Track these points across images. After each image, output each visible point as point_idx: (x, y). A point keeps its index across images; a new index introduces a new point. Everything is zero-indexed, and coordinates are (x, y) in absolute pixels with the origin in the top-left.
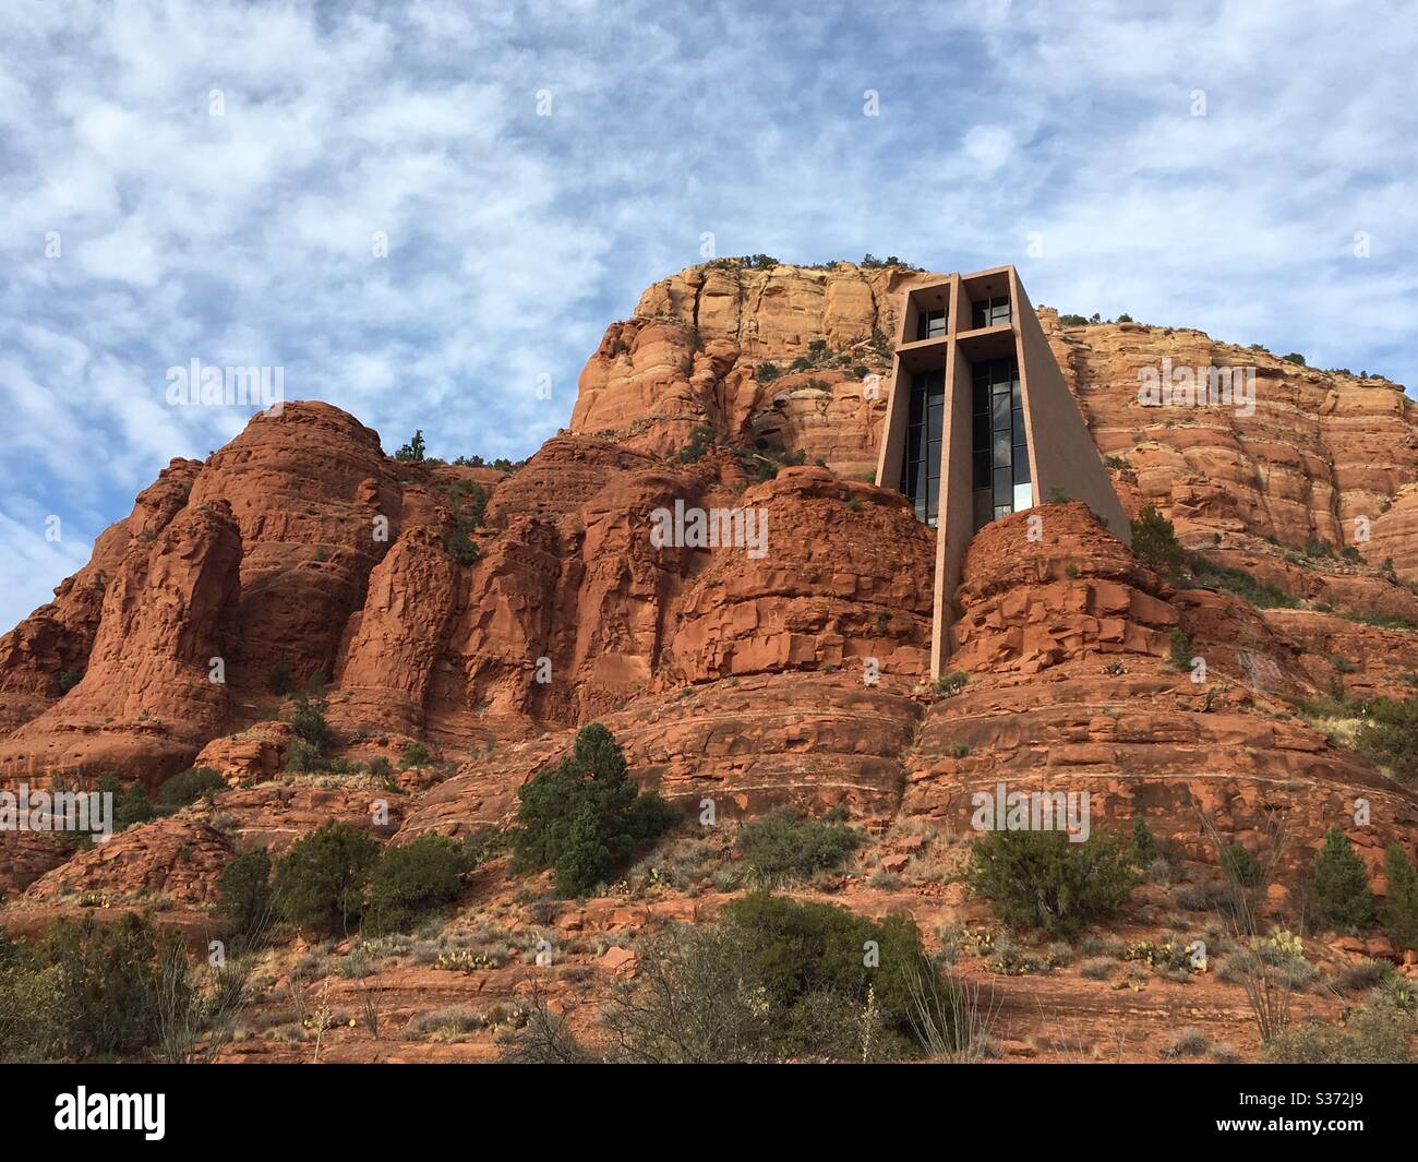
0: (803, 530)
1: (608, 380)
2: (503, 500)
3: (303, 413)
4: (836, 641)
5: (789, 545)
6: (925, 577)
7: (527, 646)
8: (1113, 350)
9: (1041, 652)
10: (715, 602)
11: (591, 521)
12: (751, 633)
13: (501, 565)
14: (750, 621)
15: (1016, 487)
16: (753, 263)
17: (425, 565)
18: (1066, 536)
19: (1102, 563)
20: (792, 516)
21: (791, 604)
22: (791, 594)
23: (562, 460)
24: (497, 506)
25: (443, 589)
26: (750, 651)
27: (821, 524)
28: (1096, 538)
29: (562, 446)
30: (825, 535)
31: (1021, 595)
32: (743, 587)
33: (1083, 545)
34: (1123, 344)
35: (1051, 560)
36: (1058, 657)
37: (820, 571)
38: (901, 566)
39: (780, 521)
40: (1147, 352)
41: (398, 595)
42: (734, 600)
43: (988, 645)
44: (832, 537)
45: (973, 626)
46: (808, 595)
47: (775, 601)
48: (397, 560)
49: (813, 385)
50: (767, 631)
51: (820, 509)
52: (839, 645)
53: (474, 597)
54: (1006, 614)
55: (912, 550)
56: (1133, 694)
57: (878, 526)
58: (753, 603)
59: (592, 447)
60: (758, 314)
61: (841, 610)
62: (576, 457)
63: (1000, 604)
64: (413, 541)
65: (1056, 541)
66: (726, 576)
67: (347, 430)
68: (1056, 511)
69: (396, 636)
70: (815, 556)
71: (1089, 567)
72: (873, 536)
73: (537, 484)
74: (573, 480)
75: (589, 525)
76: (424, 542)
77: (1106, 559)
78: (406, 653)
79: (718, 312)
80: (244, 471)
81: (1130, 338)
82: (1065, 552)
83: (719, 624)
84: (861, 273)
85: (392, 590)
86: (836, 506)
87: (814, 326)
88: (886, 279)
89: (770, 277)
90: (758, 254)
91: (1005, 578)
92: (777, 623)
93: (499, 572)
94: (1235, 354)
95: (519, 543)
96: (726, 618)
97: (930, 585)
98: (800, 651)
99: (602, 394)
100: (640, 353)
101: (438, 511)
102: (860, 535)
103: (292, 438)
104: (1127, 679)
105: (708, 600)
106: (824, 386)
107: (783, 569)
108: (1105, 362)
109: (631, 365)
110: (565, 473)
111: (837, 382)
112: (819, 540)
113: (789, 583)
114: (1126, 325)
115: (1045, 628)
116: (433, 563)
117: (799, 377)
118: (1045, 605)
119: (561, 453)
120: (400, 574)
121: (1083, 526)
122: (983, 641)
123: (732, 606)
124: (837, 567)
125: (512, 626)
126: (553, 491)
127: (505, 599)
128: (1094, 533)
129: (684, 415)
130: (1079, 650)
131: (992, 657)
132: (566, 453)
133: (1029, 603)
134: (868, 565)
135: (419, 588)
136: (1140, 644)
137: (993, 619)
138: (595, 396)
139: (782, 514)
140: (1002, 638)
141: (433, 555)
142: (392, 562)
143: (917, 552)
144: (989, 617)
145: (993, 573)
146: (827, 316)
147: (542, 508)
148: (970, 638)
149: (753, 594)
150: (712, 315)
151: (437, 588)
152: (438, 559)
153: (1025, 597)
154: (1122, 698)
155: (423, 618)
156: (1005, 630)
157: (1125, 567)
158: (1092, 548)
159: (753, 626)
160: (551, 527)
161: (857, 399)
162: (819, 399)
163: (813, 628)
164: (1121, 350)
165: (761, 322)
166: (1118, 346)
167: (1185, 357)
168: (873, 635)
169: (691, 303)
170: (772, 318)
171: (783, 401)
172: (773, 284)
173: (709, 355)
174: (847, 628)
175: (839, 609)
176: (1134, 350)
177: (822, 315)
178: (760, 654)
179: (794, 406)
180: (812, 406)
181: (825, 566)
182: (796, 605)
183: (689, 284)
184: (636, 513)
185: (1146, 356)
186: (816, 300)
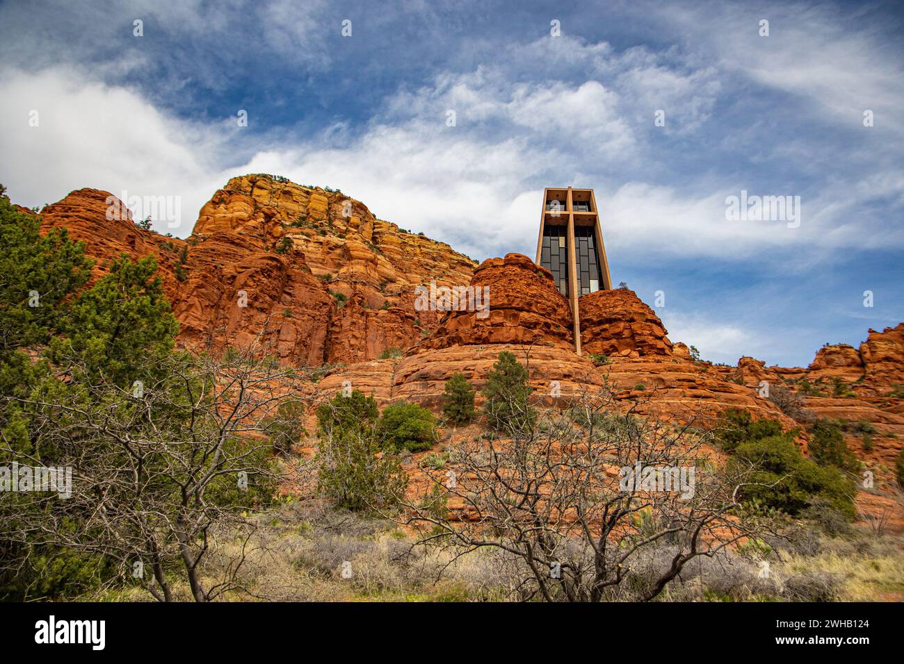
0: (523, 282)
1: (215, 213)
3: (99, 195)
5: (519, 287)
8: (416, 245)
12: (501, 325)
14: (500, 319)
15: (591, 281)
16: (277, 179)
20: (518, 275)
21: (521, 315)
22: (521, 310)
26: (500, 333)
31: (619, 325)
34: (420, 243)
36: (641, 353)
37: (533, 302)
38: (560, 305)
40: (429, 248)
43: (602, 345)
45: (592, 336)
46: (528, 311)
47: (513, 311)
49: (303, 234)
50: (508, 324)
51: (529, 274)
54: (612, 333)
57: (549, 286)
58: (502, 311)
60: (279, 200)
63: (608, 328)
70: (530, 294)
72: (548, 290)
74: (229, 251)
75: (239, 273)
79: (261, 195)
80: (67, 217)
81: (423, 242)
84: (325, 193)
86: (534, 274)
87: (302, 209)
88: (335, 197)
89: (286, 186)
90: (280, 175)
92: (512, 322)
93: (198, 286)
94: (458, 256)
98: (526, 336)
99: (211, 219)
100: (231, 204)
102: (545, 288)
103: (93, 206)
106: (307, 235)
108: (413, 249)
109: (226, 209)
110: (224, 248)
111: (313, 235)
113: (521, 304)
114: (421, 236)
115: (631, 340)
117: (295, 229)
118: (632, 331)
125: (201, 313)
126: (220, 255)
131: (605, 350)
133: (624, 329)
134: (550, 302)
137: (605, 334)
138: (208, 219)
144: (603, 333)
145: (605, 314)
146: (308, 207)
147: (213, 262)
149: (502, 307)
150: (258, 196)
153: (621, 327)
156: (610, 339)
159: (502, 322)
161: (321, 243)
162: (305, 240)
163: (532, 326)
164: (419, 246)
165: (279, 204)
166: (418, 244)
167: (442, 253)
168: (554, 334)
169: (250, 189)
170: (284, 203)
171: (289, 238)
172: (286, 189)
173: (263, 212)
174: (544, 329)
175: (542, 320)
176: (424, 247)
177: (306, 206)
178: (506, 335)
179: (295, 241)
180: (302, 242)
181: (535, 299)
182: (523, 315)
183: (250, 181)
184: (263, 271)
185: (428, 250)
186: (304, 200)
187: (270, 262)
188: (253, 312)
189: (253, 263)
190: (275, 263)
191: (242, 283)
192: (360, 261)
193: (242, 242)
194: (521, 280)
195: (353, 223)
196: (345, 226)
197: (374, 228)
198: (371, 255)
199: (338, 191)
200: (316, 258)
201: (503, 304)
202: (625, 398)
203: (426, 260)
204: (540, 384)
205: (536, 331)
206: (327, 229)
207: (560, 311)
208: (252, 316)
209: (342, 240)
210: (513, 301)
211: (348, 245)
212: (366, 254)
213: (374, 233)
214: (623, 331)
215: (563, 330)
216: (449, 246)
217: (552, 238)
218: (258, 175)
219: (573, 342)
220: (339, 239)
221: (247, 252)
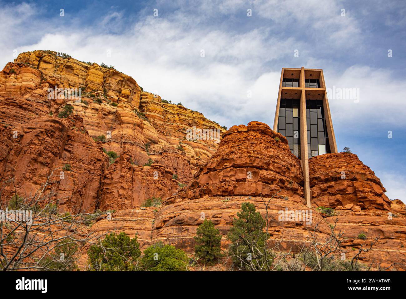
0: (263, 145)
1: (6, 82)
4: (278, 189)
5: (259, 150)
8: (176, 113)
12: (243, 180)
14: (242, 175)
15: (319, 145)
16: (61, 55)
20: (258, 139)
21: (261, 172)
22: (261, 168)
23: (13, 106)
26: (244, 186)
27: (268, 144)
30: (270, 148)
31: (344, 183)
32: (240, 162)
34: (179, 112)
36: (362, 208)
37: (270, 162)
38: (293, 165)
40: (185, 116)
42: (237, 166)
44: (272, 150)
46: (266, 170)
47: (254, 169)
49: (82, 102)
51: (267, 138)
54: (337, 189)
58: (245, 169)
60: (62, 73)
62: (19, 106)
63: (334, 185)
68: (349, 156)
70: (268, 156)
74: (18, 115)
75: (26, 133)
79: (47, 68)
81: (182, 111)
83: (228, 175)
84: (101, 68)
86: (272, 139)
87: (81, 81)
88: (109, 72)
89: (68, 62)
90: (63, 52)
94: (210, 123)
96: (232, 173)
98: (265, 190)
105: (221, 165)
106: (86, 103)
107: (258, 158)
108: (173, 116)
109: (16, 79)
110: (14, 111)
111: (91, 103)
112: (269, 150)
114: (180, 106)
115: (352, 196)
119: (13, 103)
122: (326, 197)
123: (235, 169)
124: (276, 161)
126: (9, 117)
131: (331, 203)
134: (285, 163)
137: (331, 190)
140: (337, 197)
146: (87, 80)
149: (245, 165)
150: (44, 69)
153: (346, 184)
156: (336, 194)
159: (244, 178)
161: (97, 110)
162: (83, 107)
163: (270, 182)
164: (178, 114)
165: (62, 76)
166: (177, 112)
167: (197, 120)
168: (288, 189)
169: (37, 63)
170: (66, 76)
171: (70, 105)
172: (69, 64)
173: (48, 83)
174: (279, 184)
175: (278, 177)
176: (182, 115)
177: (85, 79)
178: (248, 189)
179: (75, 107)
180: (81, 108)
181: (272, 160)
182: (263, 173)
183: (37, 56)
184: (47, 132)
185: (185, 117)
186: (84, 73)
187: (53, 124)
188: (37, 166)
189: (38, 125)
190: (57, 125)
191: (28, 141)
192: (129, 125)
193: (29, 107)
194: (261, 143)
195: (124, 94)
196: (117, 96)
197: (141, 99)
198: (139, 121)
199: (112, 67)
200: (92, 122)
201: (246, 163)
202: (348, 246)
203: (183, 125)
204: (275, 231)
205: (273, 187)
206: (102, 98)
207: (293, 170)
208: (36, 169)
209: (115, 107)
210: (254, 161)
211: (120, 112)
212: (134, 120)
213: (141, 103)
214: (347, 188)
215: (295, 186)
216: (202, 114)
217: (287, 109)
218: (45, 52)
219: (304, 196)
220: (112, 107)
221: (34, 115)
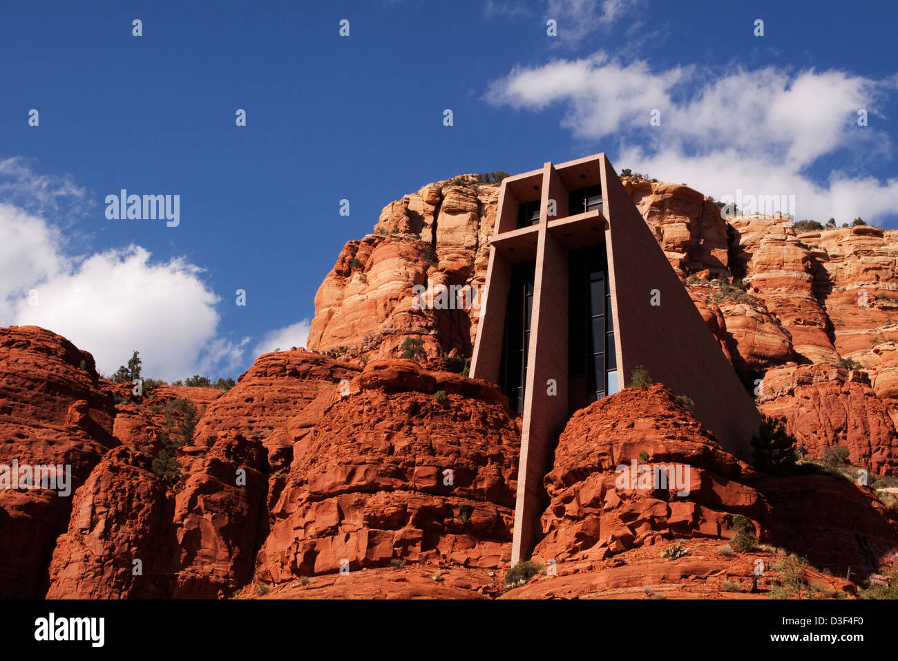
0: (387, 423)
2: (214, 417)
3: (17, 338)
4: (415, 536)
5: (371, 439)
6: (512, 468)
7: (230, 564)
8: (848, 253)
9: (614, 539)
10: (301, 500)
11: (298, 435)
12: (333, 531)
13: (204, 482)
14: (330, 519)
15: (609, 373)
16: (491, 179)
17: (126, 485)
18: (642, 420)
19: (674, 447)
20: (376, 409)
21: (370, 500)
22: (372, 489)
23: (274, 376)
24: (208, 423)
25: (145, 509)
26: (330, 549)
27: (404, 417)
28: (670, 421)
29: (273, 362)
30: (407, 428)
31: (596, 481)
32: (324, 484)
33: (658, 428)
34: (857, 247)
35: (625, 445)
36: (628, 543)
37: (400, 466)
38: (487, 457)
39: (364, 416)
41: (100, 516)
42: (317, 497)
43: (567, 533)
44: (415, 429)
45: (554, 517)
46: (389, 489)
47: (355, 497)
48: (98, 481)
50: (347, 528)
51: (402, 402)
52: (418, 539)
53: (177, 515)
54: (583, 502)
55: (500, 442)
56: (685, 576)
57: (466, 418)
58: (335, 500)
59: (304, 362)
61: (418, 505)
62: (288, 372)
63: (577, 492)
64: (115, 460)
65: (632, 425)
66: (310, 474)
67: (60, 353)
68: (636, 395)
69: (97, 557)
70: (397, 449)
71: (662, 450)
72: (458, 426)
73: (247, 400)
74: (284, 395)
75: (297, 439)
76: (127, 462)
77: (679, 441)
78: (107, 575)
79: (455, 228)
81: (866, 241)
82: (640, 436)
83: (302, 523)
85: (93, 512)
86: (421, 398)
91: (582, 464)
92: (356, 521)
93: (203, 489)
95: (223, 459)
96: (309, 517)
97: (514, 476)
98: (378, 547)
99: (338, 312)
100: (374, 269)
101: (149, 431)
102: (444, 426)
104: (683, 564)
105: (296, 499)
107: (364, 463)
109: (365, 282)
110: (276, 388)
112: (401, 433)
113: (370, 477)
114: (860, 228)
115: (616, 514)
116: (135, 482)
118: (617, 491)
119: (273, 368)
120: (101, 495)
121: (661, 410)
122: (562, 531)
123: (315, 504)
124: (418, 459)
125: (216, 544)
126: (264, 407)
127: (208, 517)
128: (672, 416)
129: (414, 329)
130: (649, 535)
131: (569, 546)
132: (278, 369)
133: (604, 490)
134: (451, 458)
135: (120, 508)
136: (710, 527)
137: (571, 508)
138: (331, 314)
139: (366, 408)
140: (578, 527)
141: (136, 474)
142: (93, 483)
143: (505, 442)
144: (567, 507)
145: (572, 460)
147: (253, 425)
148: (552, 528)
149: (334, 490)
150: (450, 231)
151: (140, 507)
152: (141, 477)
153: (599, 484)
154: (673, 582)
155: (125, 538)
156: (583, 518)
157: (699, 449)
158: (666, 430)
159: (334, 523)
160: (257, 443)
164: (856, 253)
166: (853, 249)
168: (456, 529)
169: (431, 219)
176: (868, 253)
183: (428, 202)
194: (379, 420)
199: (627, 173)
201: (335, 485)
205: (401, 533)
207: (486, 469)
210: (354, 473)
219: (505, 538)
